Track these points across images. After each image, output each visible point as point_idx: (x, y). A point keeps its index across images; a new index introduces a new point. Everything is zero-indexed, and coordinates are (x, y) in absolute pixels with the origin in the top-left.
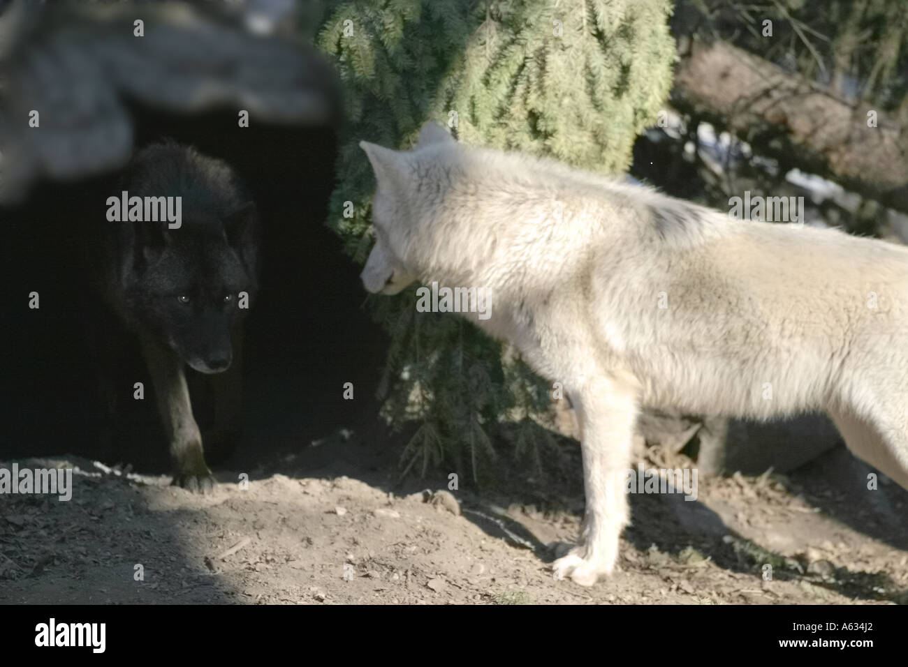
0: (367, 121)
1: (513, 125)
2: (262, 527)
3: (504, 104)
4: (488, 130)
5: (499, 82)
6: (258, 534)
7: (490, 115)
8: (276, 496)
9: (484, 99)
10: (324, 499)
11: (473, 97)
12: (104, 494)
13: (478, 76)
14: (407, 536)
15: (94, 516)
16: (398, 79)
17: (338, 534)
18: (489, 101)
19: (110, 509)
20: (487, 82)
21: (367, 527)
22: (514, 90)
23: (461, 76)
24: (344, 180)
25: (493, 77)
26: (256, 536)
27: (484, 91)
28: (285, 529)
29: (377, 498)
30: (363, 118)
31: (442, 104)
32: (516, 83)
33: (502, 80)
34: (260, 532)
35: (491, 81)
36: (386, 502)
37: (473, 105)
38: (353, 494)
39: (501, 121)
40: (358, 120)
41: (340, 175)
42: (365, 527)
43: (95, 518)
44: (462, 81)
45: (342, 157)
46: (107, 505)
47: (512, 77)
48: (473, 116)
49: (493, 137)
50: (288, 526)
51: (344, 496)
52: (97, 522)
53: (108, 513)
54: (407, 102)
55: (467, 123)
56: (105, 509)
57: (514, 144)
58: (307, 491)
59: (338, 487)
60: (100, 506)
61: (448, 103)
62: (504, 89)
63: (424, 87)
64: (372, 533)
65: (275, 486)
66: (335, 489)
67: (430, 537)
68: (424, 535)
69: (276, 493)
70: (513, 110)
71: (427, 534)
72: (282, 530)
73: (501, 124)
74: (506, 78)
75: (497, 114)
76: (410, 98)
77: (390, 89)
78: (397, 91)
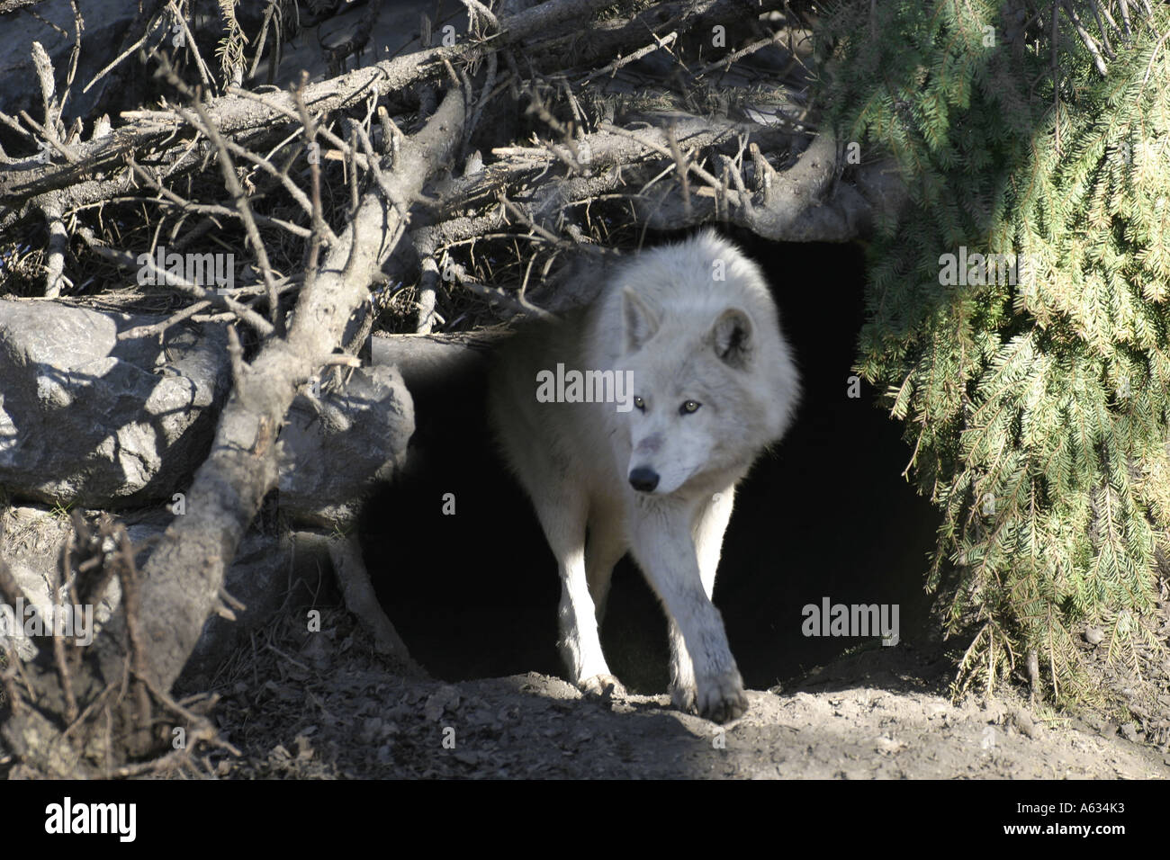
0: (904, 235)
1: (1093, 235)
2: (783, 760)
3: (1081, 209)
4: (1062, 243)
5: (1074, 180)
6: (777, 769)
7: (1063, 224)
8: (800, 720)
9: (1055, 202)
10: (862, 722)
11: (1040, 200)
12: (579, 722)
13: (1047, 174)
14: (969, 767)
15: (567, 750)
16: (943, 180)
17: (881, 766)
18: (1061, 206)
19: (587, 741)
20: (1057, 182)
21: (918, 756)
22: (1092, 190)
23: (1025, 174)
24: (876, 312)
25: (1065, 174)
26: (775, 772)
27: (1055, 193)
28: (812, 762)
29: (930, 719)
30: (898, 233)
31: (1001, 211)
32: (1095, 181)
33: (1077, 177)
34: (780, 767)
35: (1063, 180)
36: (943, 724)
37: (1041, 211)
38: (899, 715)
39: (1077, 231)
40: (893, 234)
41: (871, 306)
42: (915, 757)
43: (569, 753)
44: (1025, 180)
45: (874, 282)
46: (583, 735)
47: (1090, 173)
48: (1041, 225)
49: (1068, 251)
50: (815, 758)
51: (888, 718)
52: (572, 758)
53: (584, 746)
54: (956, 208)
55: (1034, 234)
56: (581, 742)
57: (1095, 260)
58: (839, 712)
59: (880, 706)
60: (575, 738)
61: (1009, 209)
62: (1079, 190)
63: (977, 190)
64: (925, 765)
65: (798, 706)
66: (876, 709)
67: (1000, 768)
68: (992, 765)
69: (800, 716)
70: (1092, 216)
71: (995, 763)
72: (808, 764)
73: (1078, 234)
74: (1082, 174)
75: (1072, 221)
76: (959, 204)
77: (933, 194)
78: (942, 194)
